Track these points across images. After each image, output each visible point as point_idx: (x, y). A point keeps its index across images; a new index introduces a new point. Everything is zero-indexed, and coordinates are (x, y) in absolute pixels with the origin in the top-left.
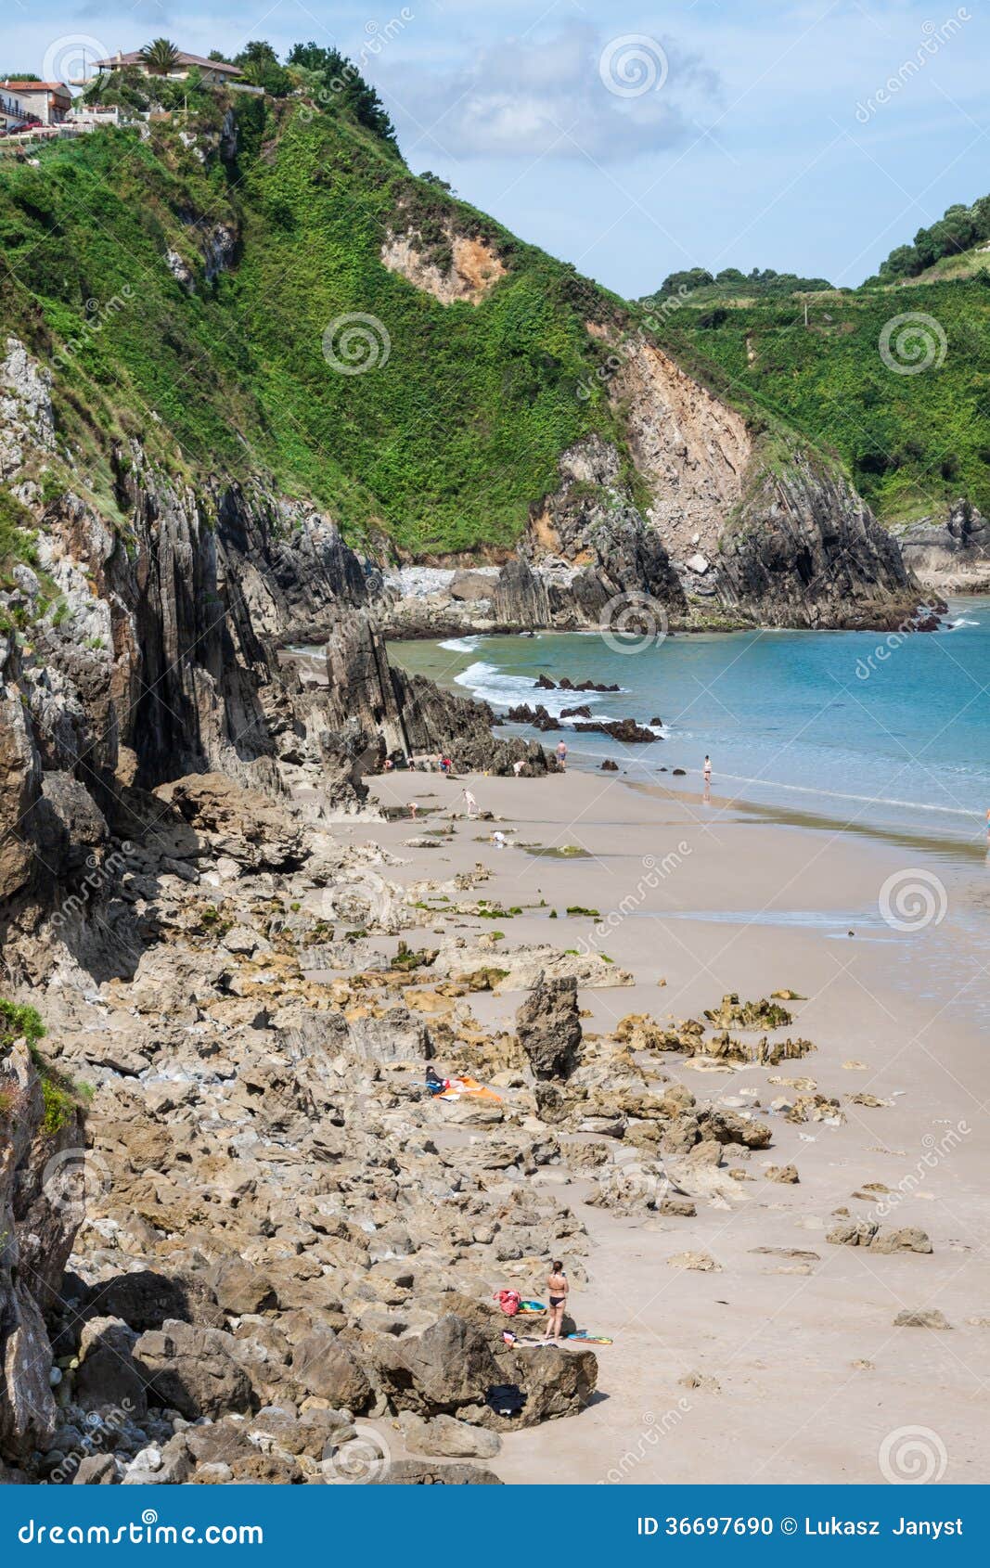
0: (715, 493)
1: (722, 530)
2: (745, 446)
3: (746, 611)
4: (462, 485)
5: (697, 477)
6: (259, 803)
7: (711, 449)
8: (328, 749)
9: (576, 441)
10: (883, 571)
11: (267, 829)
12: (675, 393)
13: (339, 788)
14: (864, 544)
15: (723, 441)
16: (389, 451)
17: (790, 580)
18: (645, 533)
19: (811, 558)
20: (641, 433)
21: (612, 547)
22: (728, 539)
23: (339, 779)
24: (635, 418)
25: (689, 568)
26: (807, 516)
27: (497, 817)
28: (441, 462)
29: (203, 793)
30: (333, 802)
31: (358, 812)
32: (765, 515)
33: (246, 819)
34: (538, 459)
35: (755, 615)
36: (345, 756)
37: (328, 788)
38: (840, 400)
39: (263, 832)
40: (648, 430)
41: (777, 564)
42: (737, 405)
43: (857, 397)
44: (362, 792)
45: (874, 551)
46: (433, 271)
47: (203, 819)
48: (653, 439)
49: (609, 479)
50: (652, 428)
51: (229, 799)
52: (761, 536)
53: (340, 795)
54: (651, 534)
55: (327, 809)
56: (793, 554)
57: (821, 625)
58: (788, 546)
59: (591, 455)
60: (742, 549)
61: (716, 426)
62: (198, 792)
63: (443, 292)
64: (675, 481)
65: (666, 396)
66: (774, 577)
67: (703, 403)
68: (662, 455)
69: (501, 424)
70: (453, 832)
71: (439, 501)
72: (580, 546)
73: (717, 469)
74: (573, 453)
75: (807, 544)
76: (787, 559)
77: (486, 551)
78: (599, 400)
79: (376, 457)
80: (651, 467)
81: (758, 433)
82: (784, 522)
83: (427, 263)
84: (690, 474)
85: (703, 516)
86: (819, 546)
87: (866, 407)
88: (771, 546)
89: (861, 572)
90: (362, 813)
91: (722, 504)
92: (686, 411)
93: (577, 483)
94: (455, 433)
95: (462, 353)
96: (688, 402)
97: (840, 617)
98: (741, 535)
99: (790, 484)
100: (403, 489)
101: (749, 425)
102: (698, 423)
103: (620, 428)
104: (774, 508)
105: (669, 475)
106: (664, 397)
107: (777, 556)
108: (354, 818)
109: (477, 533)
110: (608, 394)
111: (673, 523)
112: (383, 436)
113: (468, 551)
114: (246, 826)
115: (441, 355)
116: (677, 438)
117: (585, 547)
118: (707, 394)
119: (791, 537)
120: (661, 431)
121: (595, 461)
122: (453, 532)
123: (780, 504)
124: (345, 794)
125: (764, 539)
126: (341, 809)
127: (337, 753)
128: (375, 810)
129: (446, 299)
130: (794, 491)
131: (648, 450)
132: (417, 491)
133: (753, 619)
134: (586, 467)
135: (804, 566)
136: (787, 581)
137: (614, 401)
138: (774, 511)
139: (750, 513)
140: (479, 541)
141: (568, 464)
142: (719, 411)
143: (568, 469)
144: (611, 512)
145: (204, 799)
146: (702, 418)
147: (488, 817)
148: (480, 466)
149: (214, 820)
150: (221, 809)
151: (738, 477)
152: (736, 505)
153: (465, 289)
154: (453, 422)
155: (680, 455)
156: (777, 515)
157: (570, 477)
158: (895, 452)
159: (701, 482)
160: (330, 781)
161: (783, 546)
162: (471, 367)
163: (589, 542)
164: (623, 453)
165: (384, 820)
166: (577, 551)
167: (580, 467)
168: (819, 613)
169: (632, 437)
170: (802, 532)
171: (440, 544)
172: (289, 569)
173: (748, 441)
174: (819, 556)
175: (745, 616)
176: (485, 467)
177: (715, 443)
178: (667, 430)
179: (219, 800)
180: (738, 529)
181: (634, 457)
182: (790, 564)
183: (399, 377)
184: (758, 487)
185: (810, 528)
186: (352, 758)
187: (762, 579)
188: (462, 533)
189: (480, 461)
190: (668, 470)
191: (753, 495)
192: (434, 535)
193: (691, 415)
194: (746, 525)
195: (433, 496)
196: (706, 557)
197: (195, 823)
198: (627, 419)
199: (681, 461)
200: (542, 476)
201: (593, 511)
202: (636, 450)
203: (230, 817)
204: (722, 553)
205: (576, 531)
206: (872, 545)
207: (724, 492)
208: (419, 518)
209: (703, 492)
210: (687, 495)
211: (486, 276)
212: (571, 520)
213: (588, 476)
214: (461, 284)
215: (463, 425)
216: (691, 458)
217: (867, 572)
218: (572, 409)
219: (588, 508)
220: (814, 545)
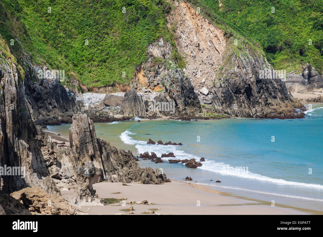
0: (211, 62)
1: (214, 77)
2: (224, 43)
3: (226, 110)
4: (107, 59)
5: (204, 56)
6: (58, 200)
7: (209, 44)
8: (79, 175)
9: (154, 41)
10: (279, 94)
11: (61, 211)
12: (194, 21)
13: (84, 191)
14: (271, 82)
15: (214, 40)
16: (76, 45)
17: (243, 97)
18: (184, 79)
19: (252, 88)
20: (180, 37)
21: (171, 85)
22: (217, 81)
23: (84, 187)
24: (178, 31)
25: (201, 93)
26: (250, 71)
27: (149, 203)
28: (99, 49)
29: (34, 196)
30: (81, 197)
31: (91, 201)
32: (232, 71)
33: (53, 207)
34: (138, 48)
35: (229, 112)
36: (86, 178)
37: (79, 191)
38: (257, 23)
39: (60, 212)
40: (183, 36)
41: (237, 91)
42: (220, 26)
43: (264, 22)
44: (93, 193)
45: (276, 85)
47: (34, 207)
48: (185, 40)
49: (167, 56)
50: (185, 35)
51: (45, 198)
52: (231, 80)
53: (84, 194)
54: (187, 79)
55: (79, 200)
56: (244, 87)
57: (257, 117)
58: (242, 84)
59: (160, 46)
60: (223, 85)
61: (211, 35)
62: (32, 196)
64: (194, 57)
65: (191, 22)
66: (236, 96)
67: (206, 25)
68: (189, 47)
69: (123, 34)
70: (133, 210)
71: (98, 66)
72: (156, 84)
73: (212, 52)
74: (153, 46)
75: (250, 83)
76: (241, 89)
77: (117, 86)
78: (164, 24)
79: (72, 47)
80: (185, 51)
81: (229, 38)
82: (240, 74)
84: (200, 55)
85: (206, 71)
86: (255, 84)
87: (268, 26)
88: (235, 84)
89: (270, 94)
90: (93, 202)
91: (214, 66)
92: (199, 28)
93: (155, 58)
94: (104, 37)
96: (200, 25)
97: (265, 113)
98: (222, 79)
99: (242, 59)
100: (83, 60)
101: (225, 34)
102: (204, 33)
103: (172, 35)
104: (236, 68)
105: (192, 55)
106: (190, 23)
107: (237, 88)
108: (90, 204)
109: (114, 79)
110: (167, 21)
111: (194, 74)
112: (75, 38)
113: (110, 86)
114: (53, 210)
115: (98, 5)
116: (195, 40)
117: (158, 84)
118: (207, 22)
119: (243, 80)
120: (189, 36)
121: (162, 49)
122: (104, 78)
123: (238, 67)
124: (86, 194)
125: (232, 81)
126: (84, 200)
127: (83, 177)
128: (98, 200)
130: (244, 61)
131: (184, 45)
132: (89, 61)
133: (228, 114)
134: (158, 51)
135: (248, 91)
136: (241, 98)
137: (169, 24)
138: (236, 69)
139: (226, 70)
140: (115, 82)
141: (151, 50)
142: (212, 28)
143: (151, 52)
144: (170, 70)
145: (34, 198)
146: (206, 31)
147: (146, 203)
148: (115, 51)
149: (39, 208)
150: (42, 203)
151: (220, 55)
152: (220, 67)
154: (104, 33)
155: (197, 46)
156: (237, 71)
157: (152, 56)
158: (280, 44)
159: (205, 58)
160: (80, 188)
161: (240, 84)
162: (110, 10)
163: (159, 82)
164: (173, 46)
165: (102, 205)
166: (155, 86)
167: (156, 52)
168: (256, 111)
170: (248, 78)
171: (99, 83)
172: (39, 94)
173: (225, 41)
174: (255, 88)
175: (225, 113)
176: (117, 51)
177: (211, 41)
178: (191, 36)
179: (41, 199)
180: (221, 77)
181: (178, 47)
182: (242, 91)
183: (81, 14)
184: (229, 60)
185: (251, 76)
186: (89, 178)
187: (231, 97)
188: (108, 79)
189: (115, 49)
190: (192, 52)
191: (227, 63)
192: (96, 79)
193: (201, 30)
194: (224, 75)
195: (96, 63)
196: (208, 88)
197: (30, 209)
198: (175, 32)
199: (197, 49)
200: (140, 55)
201: (161, 69)
202: (178, 44)
203: (46, 206)
204: (215, 87)
205: (155, 77)
206: (275, 83)
207: (215, 61)
208: (90, 72)
209: (206, 62)
210: (200, 63)
212: (152, 73)
213: (159, 55)
215: (108, 34)
216: (201, 47)
217: (273, 94)
218: (152, 28)
219: (159, 68)
220: (252, 83)
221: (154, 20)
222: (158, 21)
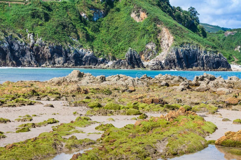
9: (149, 42)
12: (168, 35)
16: (120, 44)
17: (172, 64)
24: (162, 39)
25: (162, 63)
26: (174, 54)
34: (143, 45)
40: (163, 41)
41: (170, 62)
46: (137, 17)
49: (154, 49)
52: (168, 57)
58: (172, 59)
59: (151, 45)
61: (172, 40)
63: (137, 20)
67: (171, 37)
68: (165, 45)
69: (139, 40)
74: (148, 44)
79: (117, 45)
80: (163, 47)
82: (171, 55)
83: (136, 16)
88: (169, 59)
92: (169, 38)
93: (148, 49)
95: (136, 29)
102: (170, 40)
104: (170, 53)
105: (166, 48)
106: (166, 36)
110: (158, 36)
111: (162, 55)
112: (120, 42)
115: (133, 30)
118: (172, 35)
119: (172, 57)
129: (138, 21)
131: (163, 44)
132: (122, 50)
135: (174, 62)
141: (147, 46)
153: (141, 20)
154: (133, 40)
162: (137, 31)
166: (148, 60)
167: (149, 46)
169: (161, 42)
174: (176, 60)
178: (166, 41)
182: (172, 61)
183: (126, 33)
194: (167, 55)
195: (125, 51)
196: (164, 61)
199: (167, 46)
200: (142, 48)
202: (161, 44)
208: (122, 54)
211: (144, 18)
212: (147, 55)
213: (150, 48)
214: (141, 19)
218: (148, 37)
219: (149, 53)
220: (175, 58)
221: (149, 35)
222: (151, 35)
